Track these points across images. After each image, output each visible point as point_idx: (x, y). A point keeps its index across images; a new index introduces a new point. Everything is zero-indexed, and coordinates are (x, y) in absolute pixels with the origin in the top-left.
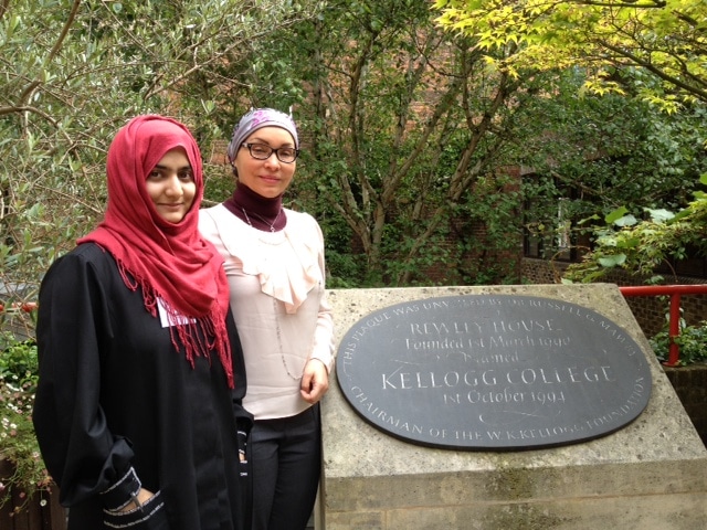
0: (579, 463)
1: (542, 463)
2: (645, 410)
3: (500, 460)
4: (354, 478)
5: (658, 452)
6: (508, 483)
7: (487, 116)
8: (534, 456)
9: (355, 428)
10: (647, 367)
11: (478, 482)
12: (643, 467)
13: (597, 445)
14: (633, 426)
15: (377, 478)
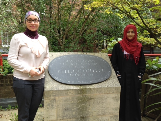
0: (96, 87)
1: (89, 87)
2: (109, 77)
3: (81, 87)
4: (51, 91)
5: (111, 85)
6: (82, 91)
7: (88, 16)
8: (87, 86)
9: (51, 81)
10: (111, 69)
11: (76, 91)
12: (108, 88)
13: (100, 84)
14: (107, 80)
15: (55, 90)
